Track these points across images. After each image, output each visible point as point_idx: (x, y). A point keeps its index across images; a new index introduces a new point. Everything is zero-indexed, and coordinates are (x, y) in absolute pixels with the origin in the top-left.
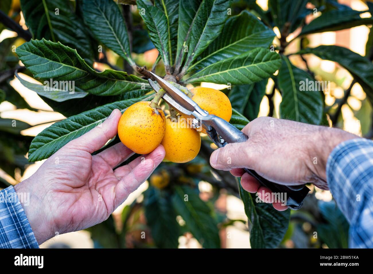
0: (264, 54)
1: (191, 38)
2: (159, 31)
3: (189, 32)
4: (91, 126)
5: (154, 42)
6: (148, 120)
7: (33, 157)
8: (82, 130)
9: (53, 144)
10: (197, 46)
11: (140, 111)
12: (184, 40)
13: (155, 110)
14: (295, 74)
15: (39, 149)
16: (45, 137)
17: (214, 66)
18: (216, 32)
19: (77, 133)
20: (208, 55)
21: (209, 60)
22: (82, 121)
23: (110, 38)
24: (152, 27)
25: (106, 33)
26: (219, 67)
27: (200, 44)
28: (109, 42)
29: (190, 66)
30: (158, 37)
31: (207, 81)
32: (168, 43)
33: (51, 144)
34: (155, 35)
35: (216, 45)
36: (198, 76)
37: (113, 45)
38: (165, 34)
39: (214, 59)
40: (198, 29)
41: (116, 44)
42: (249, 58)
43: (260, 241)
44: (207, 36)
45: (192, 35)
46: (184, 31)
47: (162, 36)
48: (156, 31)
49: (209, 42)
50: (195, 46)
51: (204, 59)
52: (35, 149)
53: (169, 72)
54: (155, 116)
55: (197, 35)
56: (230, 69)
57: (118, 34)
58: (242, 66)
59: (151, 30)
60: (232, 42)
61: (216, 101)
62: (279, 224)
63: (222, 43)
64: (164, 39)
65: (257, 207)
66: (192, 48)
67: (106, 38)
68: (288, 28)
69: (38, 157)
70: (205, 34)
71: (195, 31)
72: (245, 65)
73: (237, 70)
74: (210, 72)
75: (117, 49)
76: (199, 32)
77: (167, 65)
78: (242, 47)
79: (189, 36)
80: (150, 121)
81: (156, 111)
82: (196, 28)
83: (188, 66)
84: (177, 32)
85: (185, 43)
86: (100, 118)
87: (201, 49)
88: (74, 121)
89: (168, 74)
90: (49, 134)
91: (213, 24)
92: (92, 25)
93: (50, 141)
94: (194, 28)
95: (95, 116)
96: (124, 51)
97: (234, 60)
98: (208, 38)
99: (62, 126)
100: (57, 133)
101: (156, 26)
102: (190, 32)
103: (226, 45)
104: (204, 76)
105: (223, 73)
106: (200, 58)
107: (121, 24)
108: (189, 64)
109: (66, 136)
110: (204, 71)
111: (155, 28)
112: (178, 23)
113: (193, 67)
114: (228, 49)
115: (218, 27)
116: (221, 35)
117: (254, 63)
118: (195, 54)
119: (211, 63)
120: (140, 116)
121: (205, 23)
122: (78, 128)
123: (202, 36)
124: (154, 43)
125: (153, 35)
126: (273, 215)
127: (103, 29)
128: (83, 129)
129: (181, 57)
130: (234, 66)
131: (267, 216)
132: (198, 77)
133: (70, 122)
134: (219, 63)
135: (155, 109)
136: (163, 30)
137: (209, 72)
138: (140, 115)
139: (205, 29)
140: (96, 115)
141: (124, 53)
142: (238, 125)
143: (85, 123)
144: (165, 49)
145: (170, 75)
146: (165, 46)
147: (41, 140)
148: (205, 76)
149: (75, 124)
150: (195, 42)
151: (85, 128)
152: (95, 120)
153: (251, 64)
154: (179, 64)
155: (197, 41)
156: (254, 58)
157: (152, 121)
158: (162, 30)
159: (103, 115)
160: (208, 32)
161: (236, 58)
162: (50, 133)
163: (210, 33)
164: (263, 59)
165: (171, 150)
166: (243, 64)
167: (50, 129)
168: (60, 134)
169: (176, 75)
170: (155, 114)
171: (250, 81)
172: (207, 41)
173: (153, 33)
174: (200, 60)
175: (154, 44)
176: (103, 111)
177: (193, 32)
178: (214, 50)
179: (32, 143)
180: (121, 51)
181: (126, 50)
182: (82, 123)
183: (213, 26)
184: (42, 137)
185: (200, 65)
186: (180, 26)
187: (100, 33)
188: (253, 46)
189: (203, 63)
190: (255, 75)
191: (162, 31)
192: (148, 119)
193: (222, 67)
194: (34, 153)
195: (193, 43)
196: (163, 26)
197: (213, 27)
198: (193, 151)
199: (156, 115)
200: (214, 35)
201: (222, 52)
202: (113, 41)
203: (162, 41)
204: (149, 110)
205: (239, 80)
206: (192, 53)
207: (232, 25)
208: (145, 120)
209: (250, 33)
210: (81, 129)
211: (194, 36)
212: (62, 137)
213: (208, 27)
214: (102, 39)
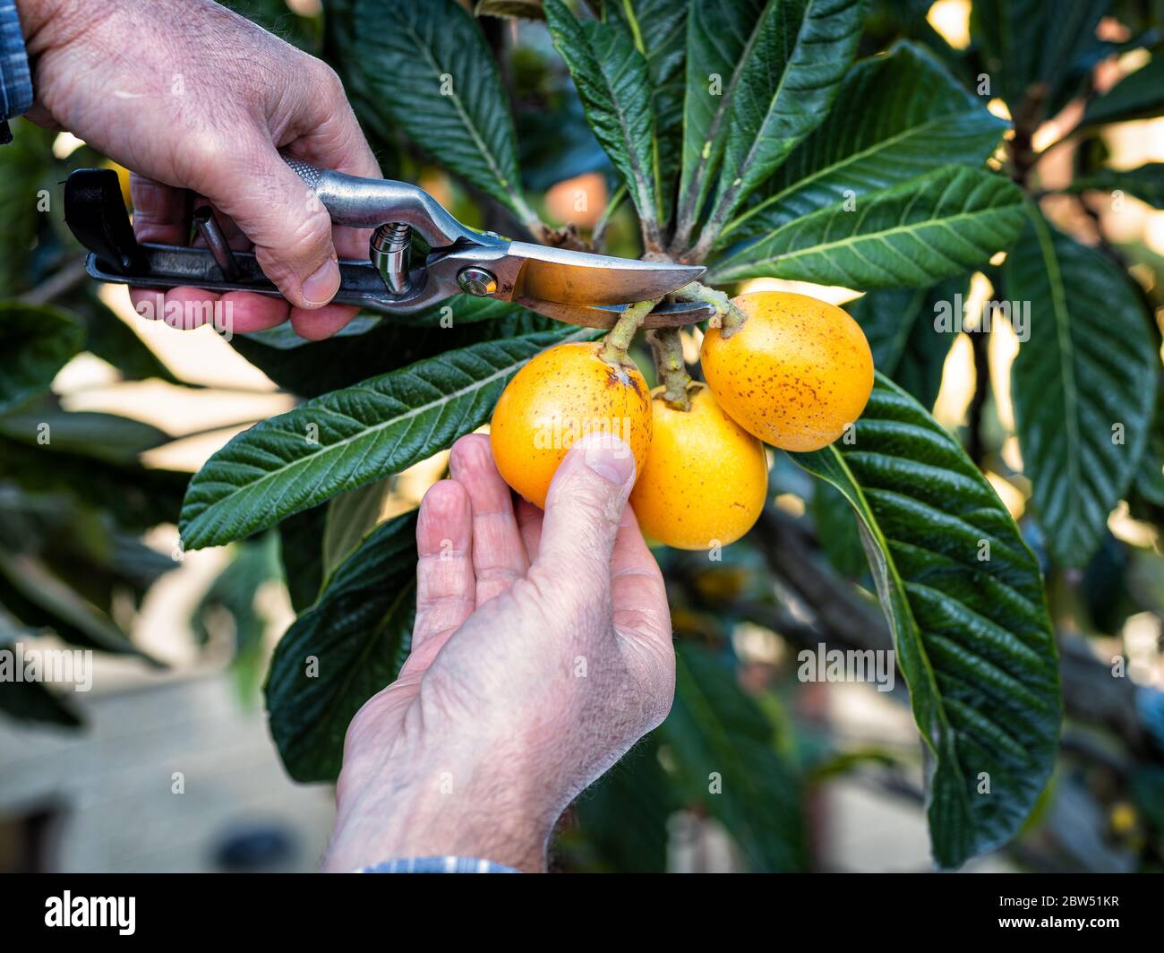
0: (970, 185)
1: (729, 129)
2: (622, 107)
3: (721, 111)
4: (394, 425)
5: (603, 142)
6: (596, 404)
7: (198, 533)
8: (363, 441)
9: (265, 488)
10: (750, 156)
11: (567, 373)
12: (706, 136)
13: (617, 371)
14: (1062, 260)
15: (216, 504)
16: (237, 465)
17: (806, 224)
18: (815, 109)
19: (346, 452)
20: (784, 187)
21: (789, 205)
22: (363, 408)
23: (451, 133)
24: (597, 90)
25: (435, 115)
26: (823, 226)
27: (762, 149)
28: (448, 144)
29: (727, 222)
30: (619, 126)
31: (782, 274)
32: (650, 147)
33: (257, 489)
34: (609, 120)
35: (810, 157)
36: (752, 256)
37: (461, 154)
38: (643, 115)
39: (805, 202)
40: (754, 100)
41: (472, 151)
42: (923, 199)
43: (956, 816)
44: (785, 124)
45: (733, 119)
46: (704, 108)
47: (632, 122)
48: (611, 105)
49: (789, 143)
50: (745, 156)
51: (772, 200)
52: (202, 505)
53: (657, 244)
54: (618, 389)
55: (751, 118)
56: (859, 233)
57: (476, 119)
58: (896, 224)
59: (595, 100)
60: (864, 147)
61: (823, 337)
62: (1020, 757)
63: (829, 150)
64: (639, 133)
65: (947, 700)
66: (734, 164)
67: (438, 133)
68: (1037, 103)
69: (214, 533)
70: (779, 116)
71: (744, 105)
72: (908, 223)
73: (884, 240)
74: (792, 244)
75: (474, 168)
76: (757, 109)
77: (648, 221)
78: (896, 165)
79: (722, 125)
80: (601, 407)
81: (620, 374)
82: (749, 94)
83: (719, 221)
84: (681, 110)
85: (708, 145)
86: (422, 399)
87: (764, 167)
88: (334, 410)
89: (655, 250)
90: (251, 456)
91: (803, 82)
92: (389, 90)
93: (255, 478)
94: (742, 95)
95: (408, 391)
96: (499, 173)
97: (873, 204)
98: (786, 130)
99: (295, 425)
100: (277, 449)
101: (610, 88)
102: (726, 110)
103: (845, 157)
104: (772, 256)
105: (835, 250)
106: (758, 197)
107: (489, 84)
108: (725, 217)
109: (308, 461)
110: (771, 240)
111: (607, 94)
112: (683, 81)
113: (734, 229)
114: (849, 168)
115: (819, 92)
116: (826, 123)
117: (939, 217)
118: (744, 184)
119: (795, 215)
120: (566, 389)
121: (776, 80)
122: (351, 432)
123: (767, 122)
124: (606, 147)
125: (603, 117)
126: (1003, 727)
127: (426, 103)
128: (367, 436)
129: (697, 195)
130: (871, 226)
131: (982, 731)
132: (752, 261)
133: (323, 412)
134: (820, 216)
135: (617, 367)
136: (635, 102)
137: (788, 245)
138: (568, 386)
139: (778, 100)
140: (411, 390)
141: (496, 182)
142: (888, 422)
143: (374, 417)
144: (643, 166)
145: (659, 252)
146: (642, 157)
147: (222, 475)
148: (775, 259)
149: (340, 421)
150: (742, 143)
151: (375, 433)
152: (408, 407)
153: (929, 218)
154: (689, 215)
155: (750, 139)
156: (938, 199)
157: (608, 406)
158: (630, 102)
159: (435, 390)
160: (788, 109)
161: (879, 197)
162: (256, 449)
163: (795, 113)
164: (969, 203)
165: (671, 505)
166: (903, 219)
167: (254, 436)
168: (290, 456)
169: (680, 254)
170: (617, 385)
171: (924, 275)
172: (784, 140)
173: (603, 113)
174: (756, 204)
175: (605, 150)
176: (434, 376)
177: (738, 110)
178: (803, 172)
179: (190, 484)
180: (486, 176)
181: (504, 172)
182: (364, 417)
183: (804, 88)
184: (225, 466)
185: (758, 222)
186: (693, 89)
187: (416, 114)
188: (933, 161)
189: (766, 216)
190: (941, 257)
191: (630, 107)
192: (595, 399)
193: (832, 230)
194: (200, 520)
195: (737, 147)
196: (634, 87)
197: (803, 92)
198: (743, 507)
199: (621, 386)
200: (806, 119)
201: (830, 179)
202: (459, 140)
203: (633, 139)
204: (597, 371)
205: (890, 271)
206: (735, 179)
207: (862, 87)
208: (584, 404)
209: (920, 119)
210: (361, 438)
211: (740, 121)
212: (295, 463)
213: (787, 92)
214: (424, 136)
